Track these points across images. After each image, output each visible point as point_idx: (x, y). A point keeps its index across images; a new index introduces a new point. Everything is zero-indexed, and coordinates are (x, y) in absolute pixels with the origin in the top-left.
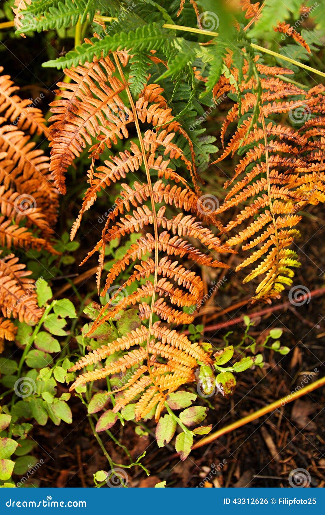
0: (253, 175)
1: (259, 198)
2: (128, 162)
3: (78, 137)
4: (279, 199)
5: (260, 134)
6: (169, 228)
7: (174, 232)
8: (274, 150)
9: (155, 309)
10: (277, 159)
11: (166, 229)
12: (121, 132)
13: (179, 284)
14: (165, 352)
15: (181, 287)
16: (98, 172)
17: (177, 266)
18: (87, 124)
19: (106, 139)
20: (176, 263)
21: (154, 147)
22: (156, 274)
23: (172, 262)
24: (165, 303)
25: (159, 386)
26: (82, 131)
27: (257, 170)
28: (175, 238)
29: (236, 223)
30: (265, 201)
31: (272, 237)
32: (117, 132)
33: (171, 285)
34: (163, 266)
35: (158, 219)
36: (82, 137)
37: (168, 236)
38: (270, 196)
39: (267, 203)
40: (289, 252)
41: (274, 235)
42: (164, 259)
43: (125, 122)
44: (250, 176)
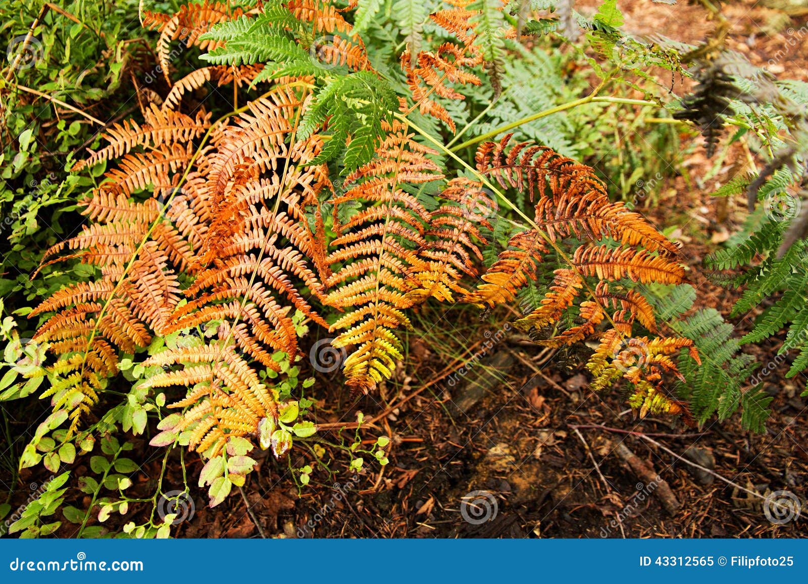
0: (369, 233)
1: (369, 259)
2: (265, 189)
3: (235, 156)
4: (389, 269)
5: (387, 196)
6: (275, 257)
7: (279, 263)
8: (396, 215)
9: (235, 332)
10: (397, 226)
11: (272, 257)
12: (270, 162)
13: (266, 316)
14: (230, 380)
15: (267, 321)
16: (237, 190)
17: (268, 296)
18: (245, 148)
19: (256, 164)
20: (269, 292)
21: (293, 184)
22: (246, 297)
23: (265, 290)
24: (246, 330)
25: (219, 420)
26: (239, 152)
27: (374, 230)
28: (277, 268)
29: (339, 276)
30: (374, 264)
31: (371, 305)
32: (267, 161)
33: (258, 314)
34: (256, 291)
35: (268, 245)
36: (238, 158)
37: (271, 264)
38: (382, 261)
39: (375, 267)
40: (388, 334)
41: (374, 303)
42: (259, 284)
43: (278, 156)
44: (366, 233)
